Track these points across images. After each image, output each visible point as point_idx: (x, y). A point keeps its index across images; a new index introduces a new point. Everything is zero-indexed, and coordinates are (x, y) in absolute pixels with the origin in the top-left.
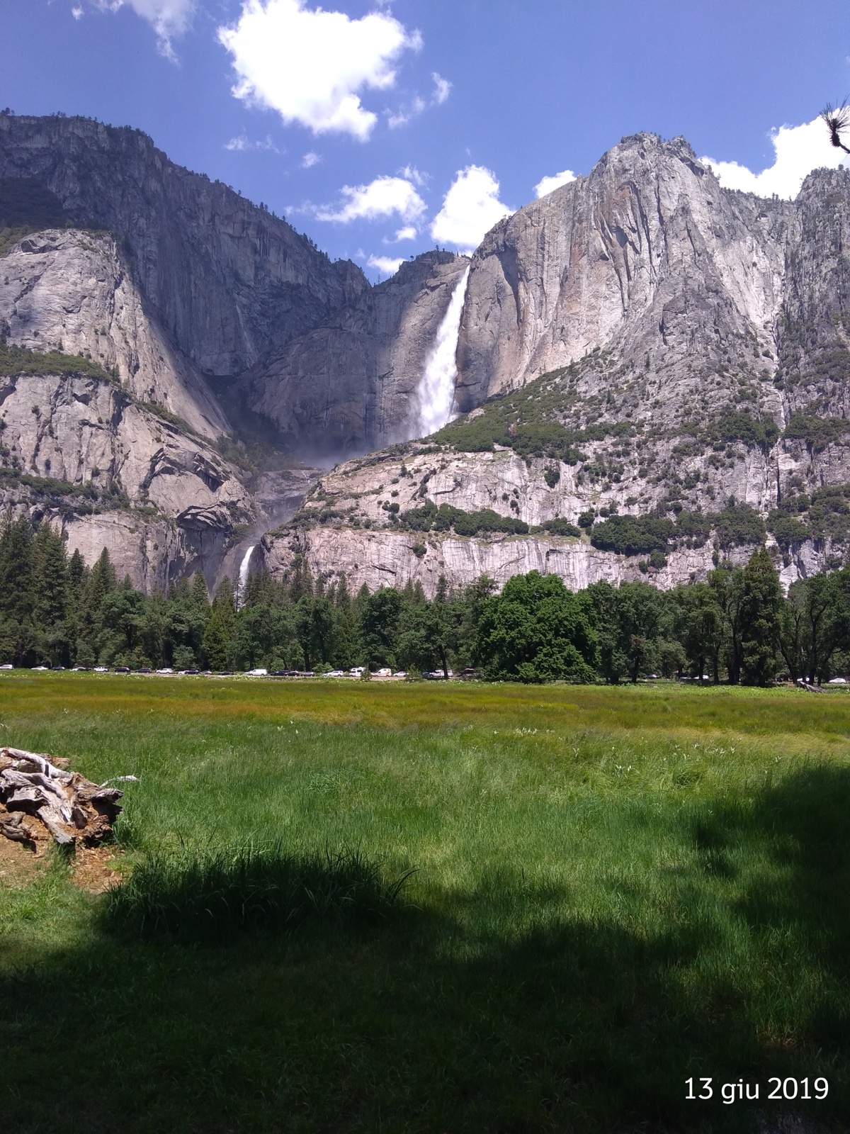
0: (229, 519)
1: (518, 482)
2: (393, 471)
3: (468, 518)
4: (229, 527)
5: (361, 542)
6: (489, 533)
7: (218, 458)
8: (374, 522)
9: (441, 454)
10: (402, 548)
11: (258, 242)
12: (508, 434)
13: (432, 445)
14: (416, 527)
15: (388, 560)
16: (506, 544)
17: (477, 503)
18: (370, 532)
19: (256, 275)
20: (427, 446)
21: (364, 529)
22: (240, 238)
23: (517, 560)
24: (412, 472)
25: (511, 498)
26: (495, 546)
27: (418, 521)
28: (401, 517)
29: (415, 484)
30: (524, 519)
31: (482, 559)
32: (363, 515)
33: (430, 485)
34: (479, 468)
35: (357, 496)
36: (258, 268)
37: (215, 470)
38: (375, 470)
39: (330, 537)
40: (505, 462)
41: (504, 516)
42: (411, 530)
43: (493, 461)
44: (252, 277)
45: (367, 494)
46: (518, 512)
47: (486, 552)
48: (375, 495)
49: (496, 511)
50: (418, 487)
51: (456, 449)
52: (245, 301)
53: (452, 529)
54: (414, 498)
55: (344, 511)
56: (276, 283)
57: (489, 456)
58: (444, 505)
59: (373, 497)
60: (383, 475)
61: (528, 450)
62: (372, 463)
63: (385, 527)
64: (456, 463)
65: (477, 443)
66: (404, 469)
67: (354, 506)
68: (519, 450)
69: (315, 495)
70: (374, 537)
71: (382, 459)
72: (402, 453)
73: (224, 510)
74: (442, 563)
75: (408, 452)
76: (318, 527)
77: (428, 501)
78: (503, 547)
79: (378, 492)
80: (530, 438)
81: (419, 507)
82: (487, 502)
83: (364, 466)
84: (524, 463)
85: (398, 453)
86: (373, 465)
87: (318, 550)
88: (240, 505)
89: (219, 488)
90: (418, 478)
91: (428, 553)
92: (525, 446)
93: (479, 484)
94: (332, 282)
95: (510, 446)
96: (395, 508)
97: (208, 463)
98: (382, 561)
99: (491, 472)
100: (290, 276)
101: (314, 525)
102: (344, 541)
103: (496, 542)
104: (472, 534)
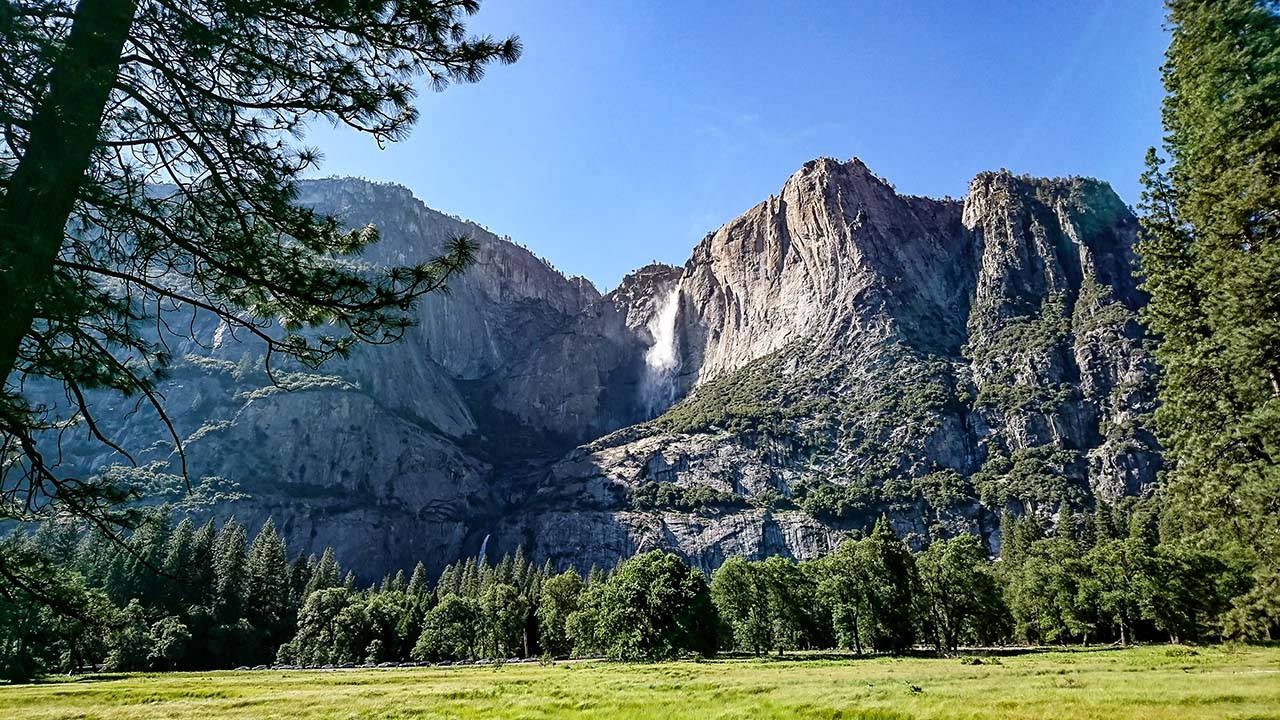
11: (503, 267)
19: (502, 294)
22: (488, 264)
36: (504, 287)
44: (498, 295)
52: (492, 315)
56: (519, 299)
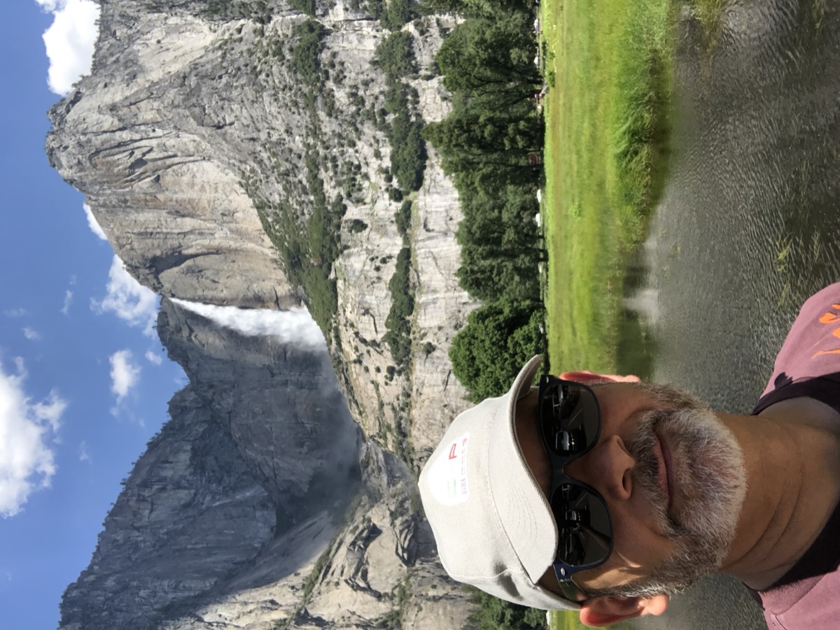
0: (405, 518)
1: (364, 257)
2: (357, 371)
3: (398, 304)
4: (414, 519)
5: (423, 402)
6: (411, 285)
7: (351, 528)
8: (404, 389)
9: (340, 327)
10: (427, 365)
11: (156, 487)
12: (320, 266)
13: (332, 334)
14: (407, 351)
15: (439, 378)
16: (419, 269)
17: (384, 295)
18: (414, 394)
19: (185, 488)
20: (333, 340)
21: (411, 399)
22: (152, 504)
23: (434, 258)
24: (358, 354)
25: (378, 263)
26: (423, 278)
27: (401, 349)
28: (399, 365)
29: (368, 352)
30: (396, 251)
31: (435, 291)
32: (398, 399)
33: (368, 338)
34: (352, 293)
35: (382, 405)
36: (178, 486)
37: (362, 531)
38: (357, 387)
39: (419, 430)
40: (345, 269)
41: (394, 270)
42: (411, 356)
43: (345, 280)
44: (186, 492)
45: (379, 396)
46: (390, 257)
47: (429, 287)
48: (380, 388)
49: (390, 277)
50: (371, 349)
51: (335, 313)
52: (208, 498)
53: (408, 318)
54: (381, 353)
55: (395, 416)
56: (191, 470)
57: (340, 283)
58: (387, 325)
59: (381, 390)
60: (361, 380)
61: (334, 248)
62: (351, 390)
63: (408, 379)
64: (348, 314)
65: (329, 294)
66: (355, 362)
67: (390, 407)
68: (334, 256)
69: (382, 441)
70: (417, 390)
71: (346, 380)
72: (340, 362)
73: (398, 522)
74: (440, 328)
75: (339, 357)
76: (409, 440)
77: (384, 340)
78: (422, 271)
79: (377, 386)
80: (323, 246)
81: (389, 348)
82: (382, 285)
83: (354, 397)
84: (346, 252)
85: (341, 366)
86: (352, 388)
87: (432, 441)
88: (393, 508)
89: (378, 527)
90: (363, 348)
91: (431, 341)
92: (331, 251)
93: (366, 293)
94: (189, 418)
95: (330, 265)
96: (391, 371)
97: (356, 538)
98: (440, 383)
99: (355, 282)
100: (185, 457)
101: (408, 444)
102: (422, 417)
103: (418, 277)
104: (412, 300)
